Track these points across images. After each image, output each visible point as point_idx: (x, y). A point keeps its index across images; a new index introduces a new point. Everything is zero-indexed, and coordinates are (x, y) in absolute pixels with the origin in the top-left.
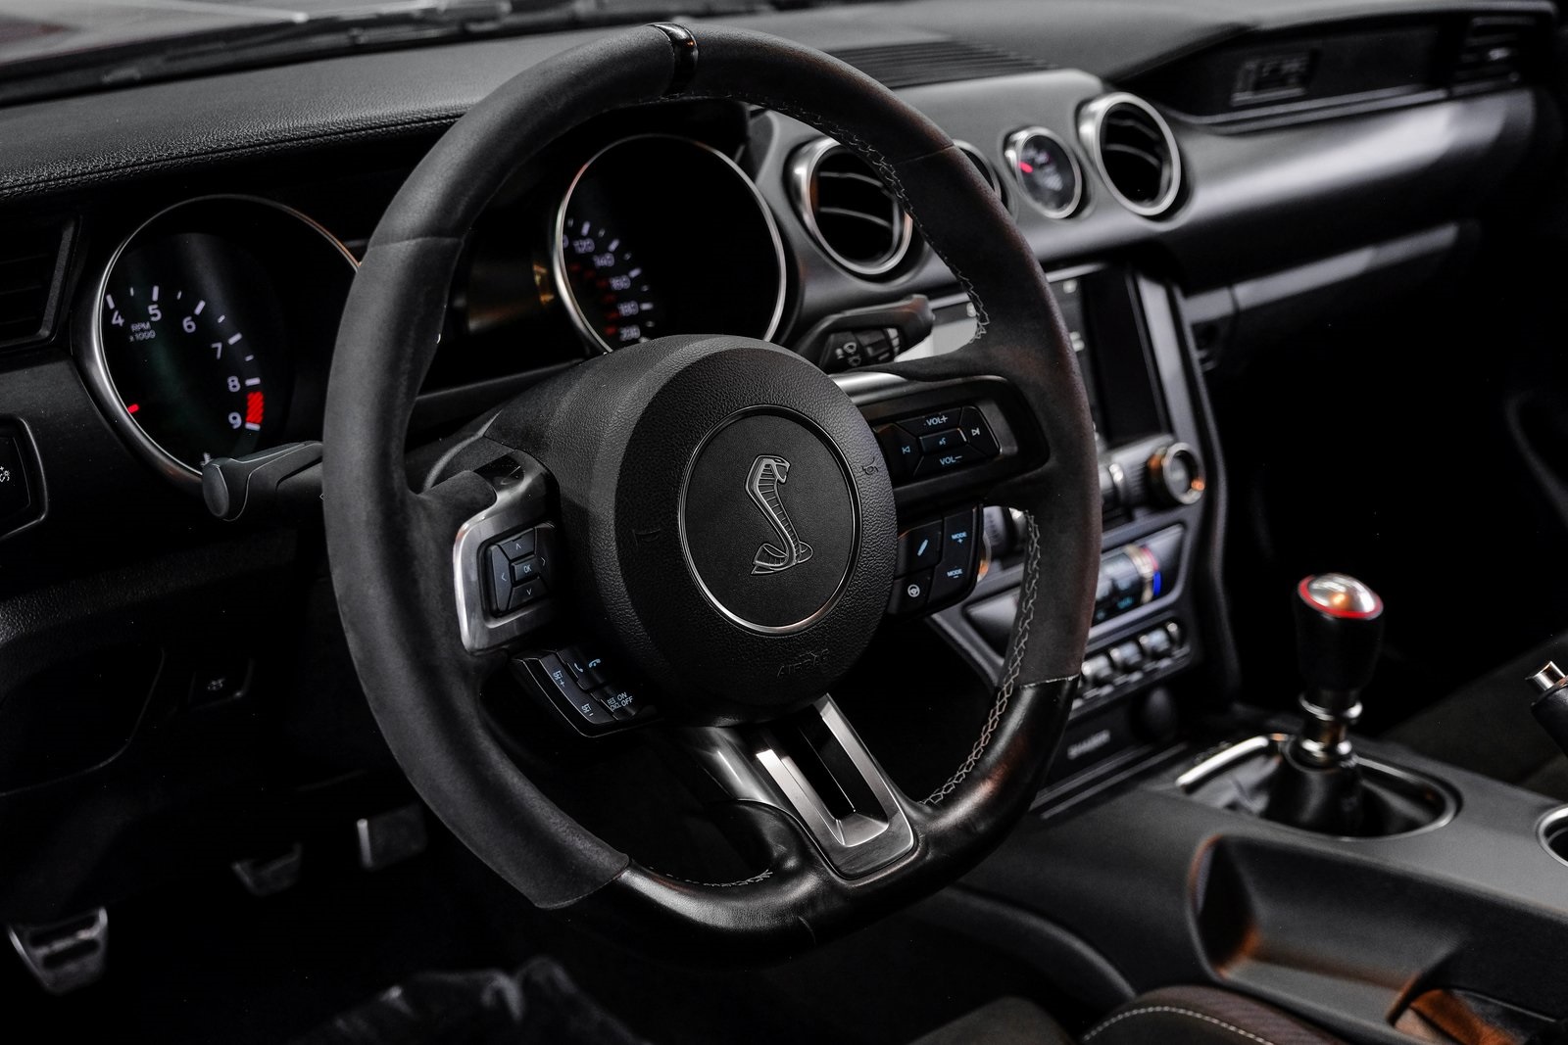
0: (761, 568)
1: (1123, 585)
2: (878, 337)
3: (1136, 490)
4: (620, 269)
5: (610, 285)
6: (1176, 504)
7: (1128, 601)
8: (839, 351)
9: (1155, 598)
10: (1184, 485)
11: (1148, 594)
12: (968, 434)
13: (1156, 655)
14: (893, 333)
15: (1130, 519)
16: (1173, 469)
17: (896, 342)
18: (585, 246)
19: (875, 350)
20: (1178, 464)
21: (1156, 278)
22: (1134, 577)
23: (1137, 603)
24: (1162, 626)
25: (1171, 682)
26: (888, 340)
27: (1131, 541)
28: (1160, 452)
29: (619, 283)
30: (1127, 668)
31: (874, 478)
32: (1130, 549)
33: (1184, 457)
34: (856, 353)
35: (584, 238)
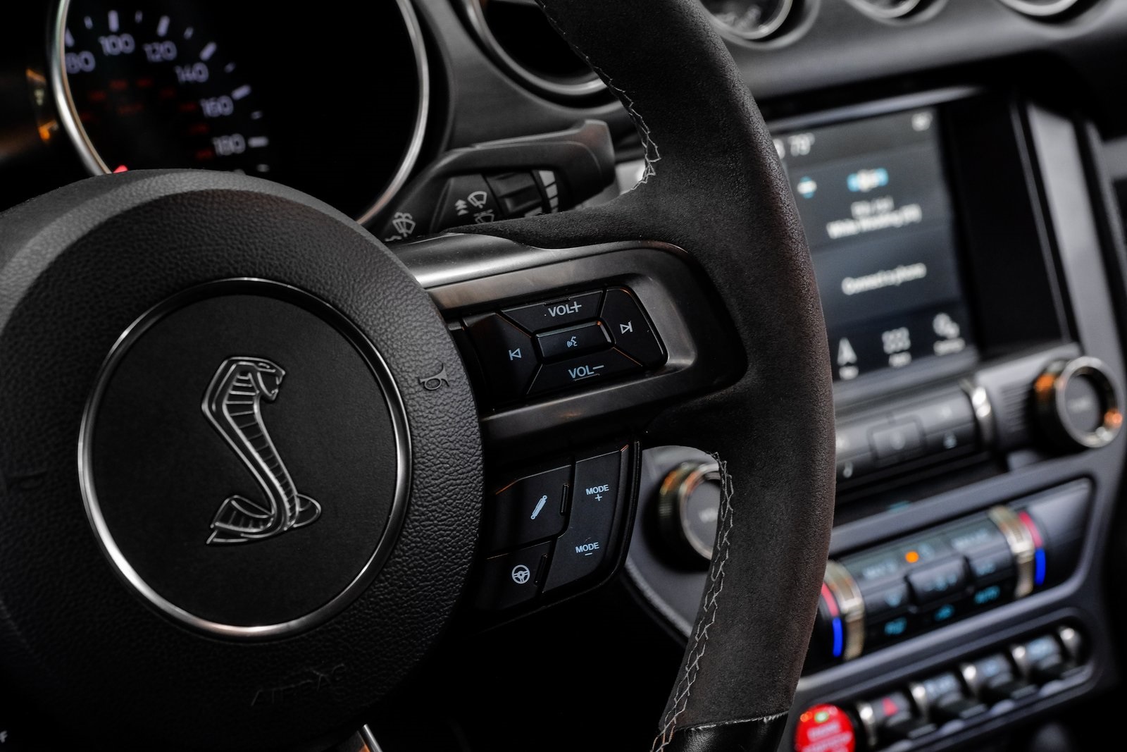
0: (223, 533)
1: (983, 566)
2: (521, 182)
3: (1012, 423)
4: (218, 86)
5: (200, 110)
6: (1079, 449)
7: (992, 593)
8: (460, 204)
9: (1037, 589)
10: (1092, 418)
11: (1024, 586)
12: (614, 332)
13: (1039, 676)
14: (547, 177)
15: (1004, 468)
16: (1070, 396)
17: (552, 191)
18: (162, 51)
19: (517, 203)
20: (1083, 386)
21: (1058, 108)
22: (1001, 555)
23: (1008, 597)
24: (1051, 631)
25: (1066, 713)
26: (540, 188)
27: (1004, 502)
28: (1055, 367)
29: (215, 107)
30: (988, 694)
31: (443, 395)
32: (998, 514)
33: (1094, 379)
34: (486, 208)
35: (161, 40)
